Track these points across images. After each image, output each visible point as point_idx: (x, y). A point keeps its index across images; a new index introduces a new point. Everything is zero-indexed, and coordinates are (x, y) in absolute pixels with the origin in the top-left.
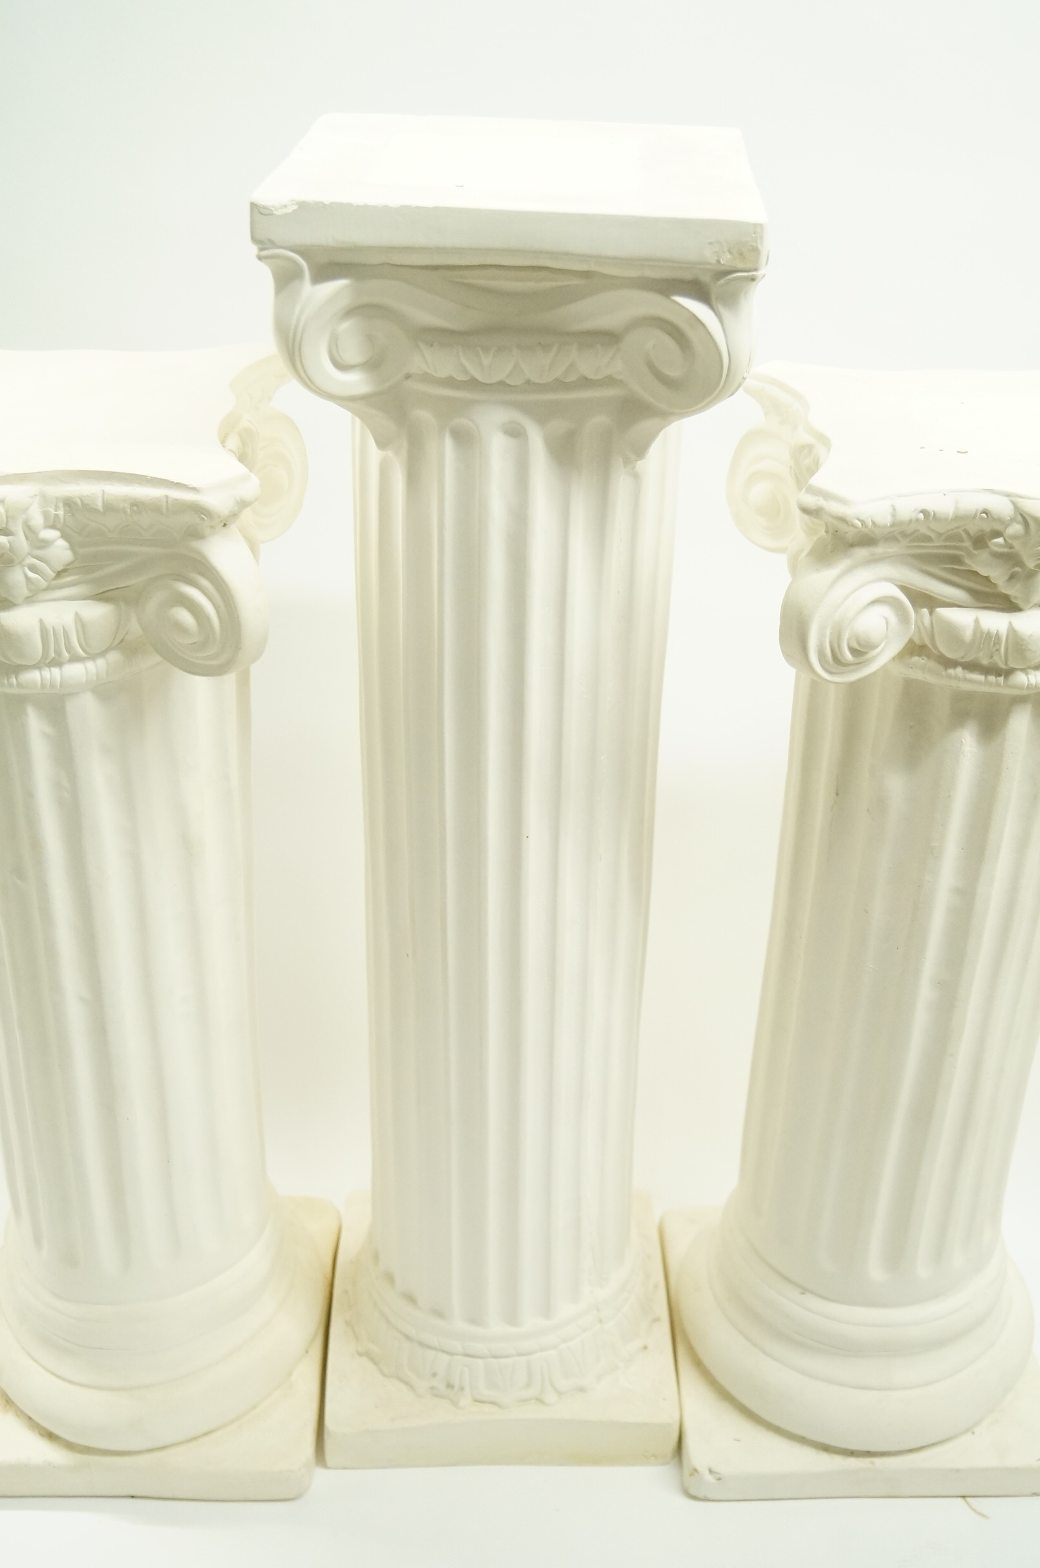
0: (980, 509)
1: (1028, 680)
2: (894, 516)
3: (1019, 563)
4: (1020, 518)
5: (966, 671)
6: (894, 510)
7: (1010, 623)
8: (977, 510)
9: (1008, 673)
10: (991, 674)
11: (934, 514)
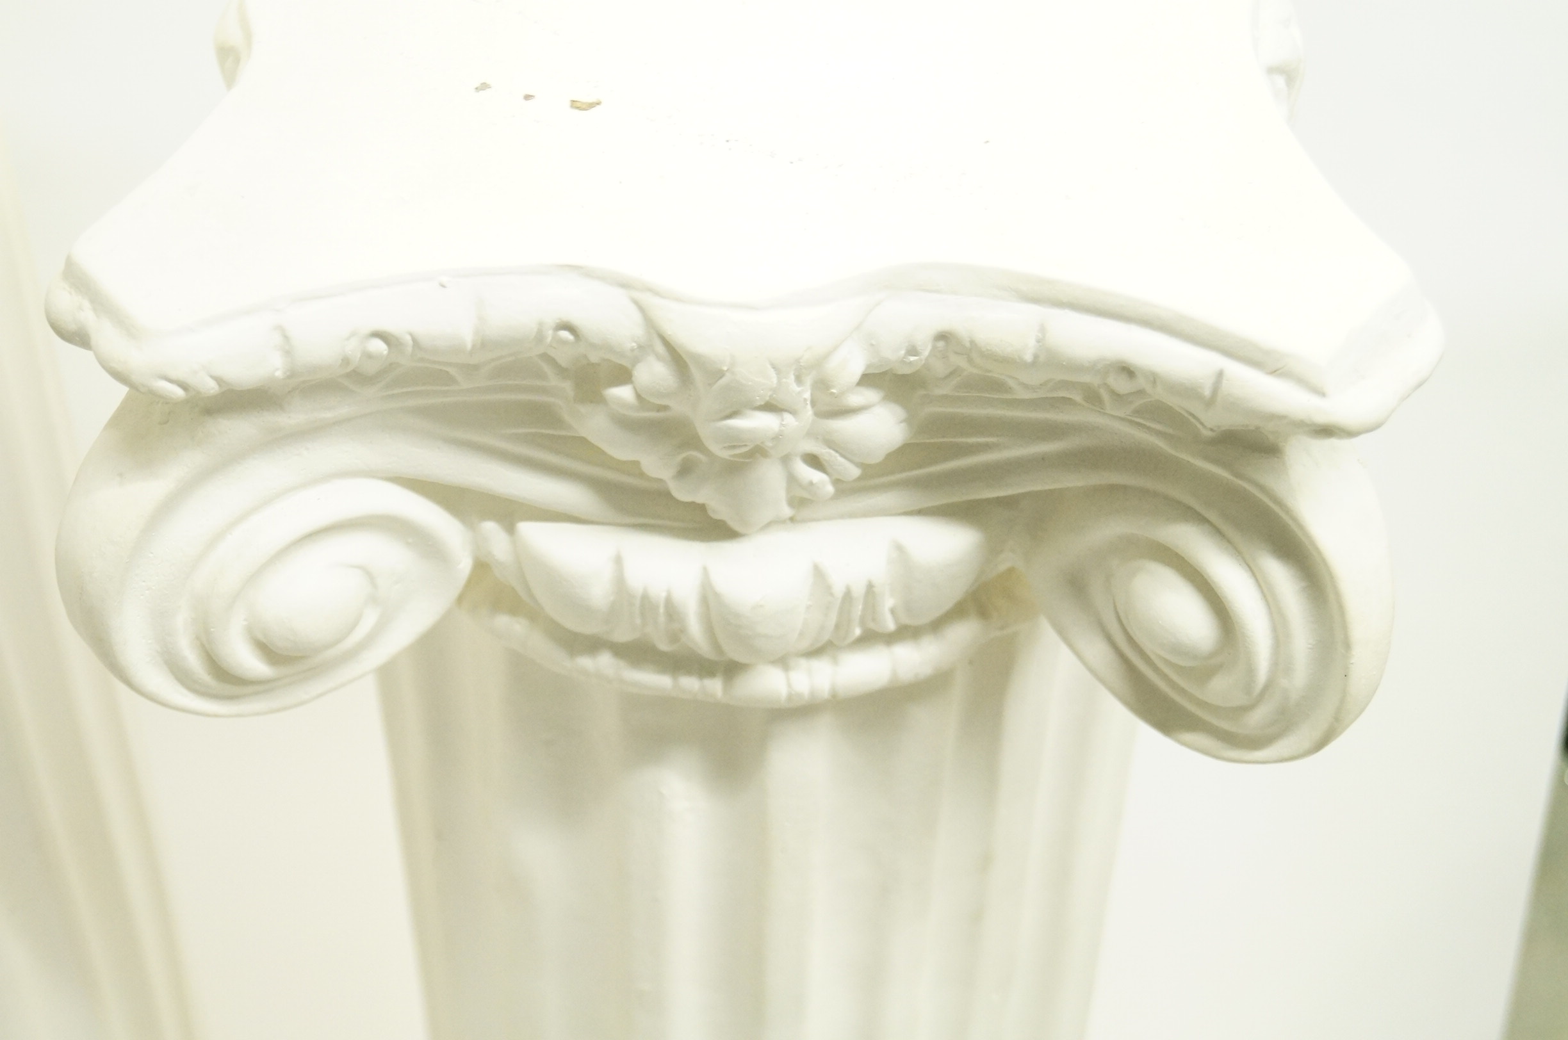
0: (551, 320)
1: (789, 685)
2: (288, 352)
3: (692, 441)
4: (660, 348)
5: (622, 663)
6: (286, 338)
7: (705, 569)
8: (541, 324)
9: (731, 670)
10: (689, 672)
11: (414, 340)
